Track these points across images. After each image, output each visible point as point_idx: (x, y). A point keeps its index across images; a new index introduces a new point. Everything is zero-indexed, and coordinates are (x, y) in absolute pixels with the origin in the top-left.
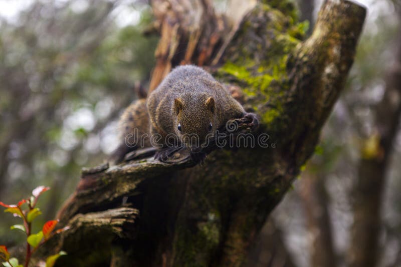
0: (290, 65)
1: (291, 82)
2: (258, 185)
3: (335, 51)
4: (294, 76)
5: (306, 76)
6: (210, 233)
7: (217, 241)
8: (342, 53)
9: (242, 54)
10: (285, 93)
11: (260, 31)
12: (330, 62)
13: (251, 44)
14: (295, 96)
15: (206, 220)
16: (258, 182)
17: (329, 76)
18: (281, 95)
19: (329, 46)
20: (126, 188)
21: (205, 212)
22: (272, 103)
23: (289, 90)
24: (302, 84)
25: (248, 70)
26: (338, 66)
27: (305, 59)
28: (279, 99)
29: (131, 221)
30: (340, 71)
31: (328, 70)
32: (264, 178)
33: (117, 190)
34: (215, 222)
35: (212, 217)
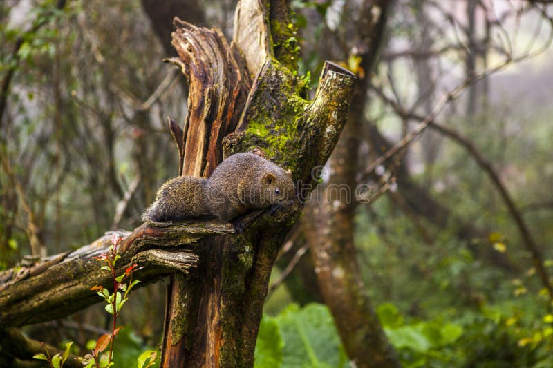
0: (300, 127)
1: (301, 142)
2: (279, 221)
3: (333, 115)
4: (304, 137)
5: (312, 137)
6: (246, 260)
7: (251, 265)
8: (339, 117)
10: (297, 151)
12: (330, 124)
14: (305, 153)
15: (243, 252)
16: (279, 219)
17: (329, 134)
18: (294, 153)
19: (329, 111)
20: (189, 241)
21: (242, 246)
22: (288, 161)
23: (300, 148)
24: (309, 144)
26: (336, 126)
27: (312, 124)
28: (293, 156)
29: (196, 266)
30: (337, 130)
31: (328, 130)
32: (283, 216)
33: (181, 240)
34: (250, 252)
35: (247, 249)
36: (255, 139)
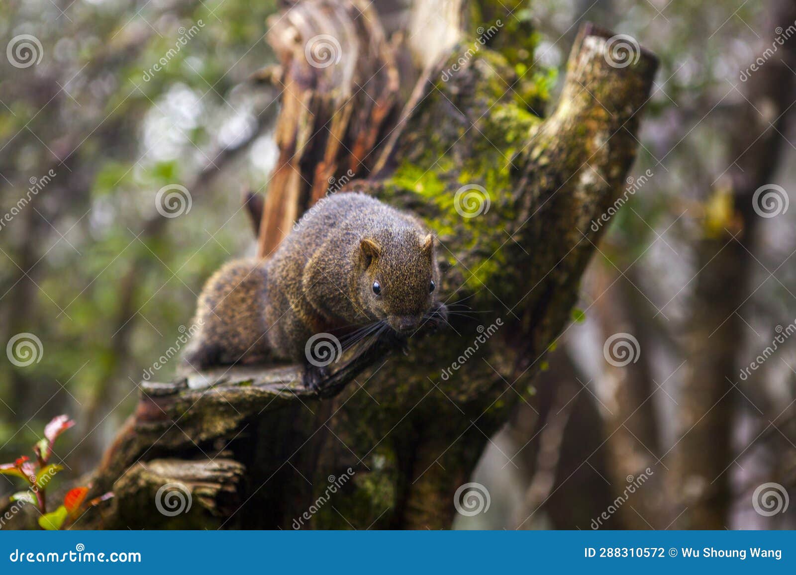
0: (516, 172)
1: (517, 206)
2: (463, 398)
3: (598, 143)
4: (524, 194)
5: (545, 193)
6: (376, 491)
7: (390, 504)
8: (612, 146)
9: (430, 145)
10: (507, 226)
11: (462, 101)
12: (590, 163)
13: (446, 125)
14: (526, 232)
15: (370, 469)
16: (462, 392)
17: (588, 189)
18: (499, 230)
19: (588, 133)
21: (367, 452)
22: (483, 248)
23: (514, 220)
24: (539, 208)
25: (442, 178)
26: (605, 170)
27: (544, 161)
28: (498, 238)
29: (231, 489)
30: (609, 179)
31: (587, 178)
32: (474, 385)
33: (205, 426)
34: (387, 470)
35: (379, 462)
36: (407, 199)
